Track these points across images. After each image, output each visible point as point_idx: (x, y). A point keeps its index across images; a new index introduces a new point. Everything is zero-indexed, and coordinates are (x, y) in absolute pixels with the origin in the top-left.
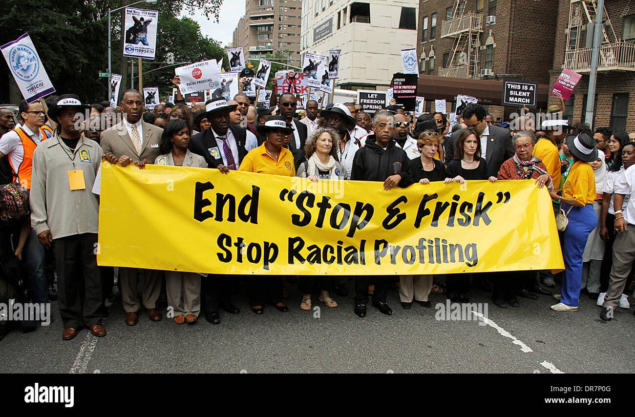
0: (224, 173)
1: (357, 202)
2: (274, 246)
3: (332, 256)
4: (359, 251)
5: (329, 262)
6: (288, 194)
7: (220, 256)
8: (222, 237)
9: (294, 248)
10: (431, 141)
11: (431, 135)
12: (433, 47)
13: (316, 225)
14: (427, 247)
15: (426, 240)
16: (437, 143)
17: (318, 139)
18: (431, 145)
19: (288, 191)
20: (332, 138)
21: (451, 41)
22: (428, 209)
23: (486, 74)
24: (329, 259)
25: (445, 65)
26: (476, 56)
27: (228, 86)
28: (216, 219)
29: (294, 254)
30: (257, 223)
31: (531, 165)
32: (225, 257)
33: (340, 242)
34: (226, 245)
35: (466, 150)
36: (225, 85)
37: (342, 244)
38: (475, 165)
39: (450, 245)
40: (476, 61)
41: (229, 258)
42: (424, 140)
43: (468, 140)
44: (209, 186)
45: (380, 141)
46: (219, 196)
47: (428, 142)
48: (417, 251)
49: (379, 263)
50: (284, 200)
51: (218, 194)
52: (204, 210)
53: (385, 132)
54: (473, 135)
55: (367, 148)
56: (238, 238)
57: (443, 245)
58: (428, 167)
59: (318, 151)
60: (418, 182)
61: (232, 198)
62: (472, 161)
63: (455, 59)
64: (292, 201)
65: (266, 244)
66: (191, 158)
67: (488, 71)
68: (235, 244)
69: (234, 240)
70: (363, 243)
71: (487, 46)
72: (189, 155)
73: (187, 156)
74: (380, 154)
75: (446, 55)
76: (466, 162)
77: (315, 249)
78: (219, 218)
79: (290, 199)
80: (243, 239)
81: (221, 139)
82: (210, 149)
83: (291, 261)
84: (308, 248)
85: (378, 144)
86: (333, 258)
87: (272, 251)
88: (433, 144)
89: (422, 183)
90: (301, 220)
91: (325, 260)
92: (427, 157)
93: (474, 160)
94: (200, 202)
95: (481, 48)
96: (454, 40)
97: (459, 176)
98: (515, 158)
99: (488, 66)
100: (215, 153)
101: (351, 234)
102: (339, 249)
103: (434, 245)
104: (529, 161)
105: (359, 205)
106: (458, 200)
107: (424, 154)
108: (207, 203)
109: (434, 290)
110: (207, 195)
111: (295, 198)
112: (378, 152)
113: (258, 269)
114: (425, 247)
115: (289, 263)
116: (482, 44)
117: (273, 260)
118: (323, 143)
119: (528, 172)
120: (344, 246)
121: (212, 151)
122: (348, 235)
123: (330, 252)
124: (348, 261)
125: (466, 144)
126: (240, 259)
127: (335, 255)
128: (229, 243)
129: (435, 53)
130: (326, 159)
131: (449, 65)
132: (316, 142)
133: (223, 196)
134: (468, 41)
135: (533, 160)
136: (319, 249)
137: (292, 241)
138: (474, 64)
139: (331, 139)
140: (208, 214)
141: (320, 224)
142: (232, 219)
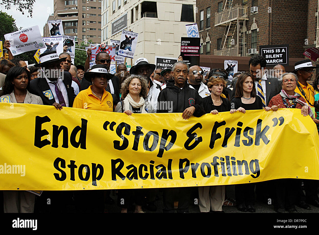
0: (59, 109)
1: (163, 130)
2: (100, 166)
3: (146, 173)
4: (167, 169)
5: (144, 177)
6: (109, 125)
7: (56, 176)
8: (58, 160)
9: (116, 168)
10: (217, 82)
11: (218, 78)
12: (209, 35)
13: (133, 149)
14: (220, 164)
15: (218, 158)
16: (222, 84)
17: (130, 84)
18: (218, 85)
19: (109, 123)
20: (141, 82)
21: (223, 28)
22: (219, 134)
23: (252, 53)
24: (144, 175)
25: (219, 47)
26: (244, 39)
27: (55, 48)
28: (52, 146)
29: (116, 172)
30: (86, 149)
31: (295, 99)
32: (60, 176)
33: (152, 162)
34: (61, 167)
35: (245, 89)
36: (53, 47)
37: (153, 163)
38: (253, 101)
39: (237, 161)
40: (244, 43)
41: (64, 177)
42: (212, 82)
43: (246, 81)
44: (47, 119)
45: (177, 84)
46: (55, 127)
47: (215, 83)
48: (212, 167)
49: (183, 178)
50: (106, 129)
51: (54, 126)
52: (43, 138)
53: (180, 76)
54: (249, 77)
55: (168, 89)
56: (71, 161)
57: (232, 161)
58: (217, 103)
59: (131, 93)
60: (210, 113)
61: (65, 129)
62: (250, 97)
63: (227, 42)
64: (113, 130)
65: (94, 165)
66: (31, 97)
67: (254, 50)
68: (69, 166)
69: (68, 163)
70: (170, 161)
71: (251, 30)
72: (29, 95)
73: (27, 95)
74: (178, 93)
75: (219, 40)
76: (245, 99)
77: (133, 168)
78: (55, 145)
79: (112, 129)
80: (75, 162)
81: (53, 83)
82: (44, 92)
83: (114, 178)
84: (127, 167)
85: (176, 86)
86: (147, 175)
87: (98, 170)
88: (220, 84)
89: (212, 113)
90: (121, 144)
91: (141, 176)
92: (215, 95)
93: (251, 97)
94: (39, 132)
95: (247, 33)
96: (225, 27)
97: (241, 107)
98: (282, 94)
99: (254, 45)
100: (48, 95)
101: (160, 154)
102: (152, 167)
103: (225, 161)
104: (293, 95)
105: (165, 131)
106: (241, 126)
107: (213, 92)
108: (45, 132)
109: (225, 204)
110: (45, 126)
111: (115, 127)
112: (176, 91)
113: (88, 186)
114: (218, 164)
115: (113, 180)
116: (248, 29)
117: (99, 178)
118: (133, 86)
119: (293, 104)
120: (155, 165)
121: (46, 94)
122: (158, 156)
123: (145, 170)
124: (159, 176)
125: (245, 84)
126: (73, 178)
127: (149, 172)
128: (63, 165)
129: (210, 38)
130: (137, 99)
131: (222, 47)
132: (128, 86)
133: (58, 127)
134: (237, 28)
135: (296, 95)
136: (135, 168)
137: (114, 162)
138: (242, 46)
139: (139, 83)
140: (46, 142)
141: (135, 147)
142: (65, 145)
